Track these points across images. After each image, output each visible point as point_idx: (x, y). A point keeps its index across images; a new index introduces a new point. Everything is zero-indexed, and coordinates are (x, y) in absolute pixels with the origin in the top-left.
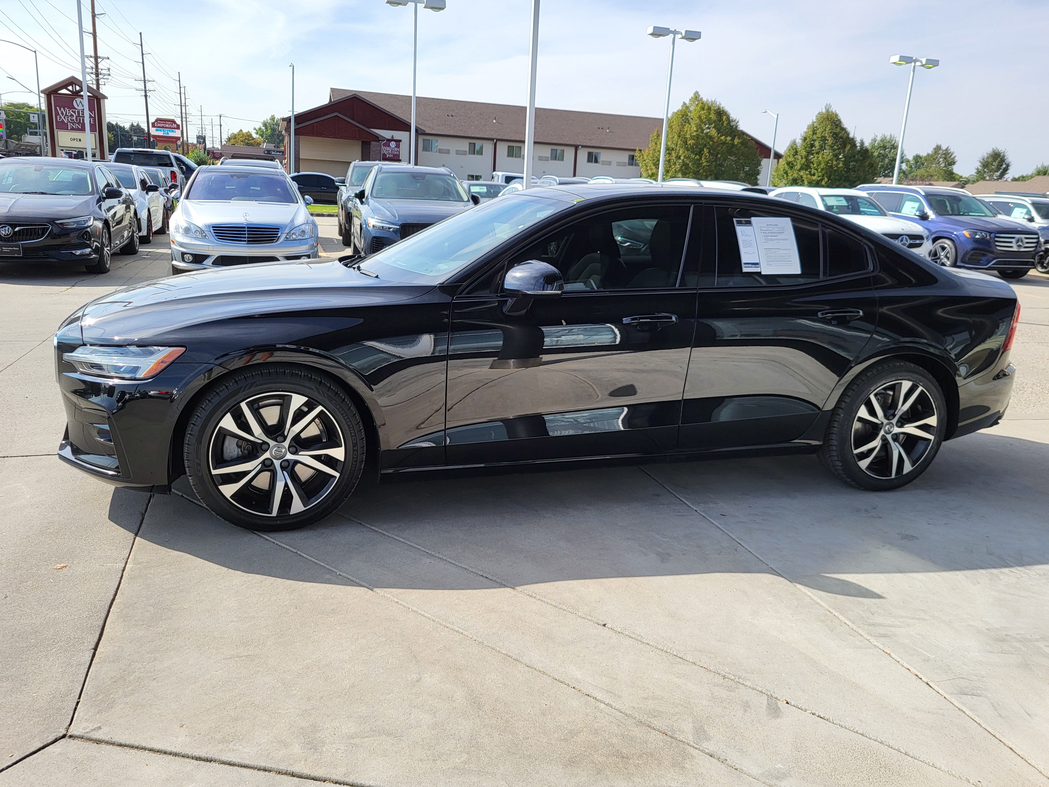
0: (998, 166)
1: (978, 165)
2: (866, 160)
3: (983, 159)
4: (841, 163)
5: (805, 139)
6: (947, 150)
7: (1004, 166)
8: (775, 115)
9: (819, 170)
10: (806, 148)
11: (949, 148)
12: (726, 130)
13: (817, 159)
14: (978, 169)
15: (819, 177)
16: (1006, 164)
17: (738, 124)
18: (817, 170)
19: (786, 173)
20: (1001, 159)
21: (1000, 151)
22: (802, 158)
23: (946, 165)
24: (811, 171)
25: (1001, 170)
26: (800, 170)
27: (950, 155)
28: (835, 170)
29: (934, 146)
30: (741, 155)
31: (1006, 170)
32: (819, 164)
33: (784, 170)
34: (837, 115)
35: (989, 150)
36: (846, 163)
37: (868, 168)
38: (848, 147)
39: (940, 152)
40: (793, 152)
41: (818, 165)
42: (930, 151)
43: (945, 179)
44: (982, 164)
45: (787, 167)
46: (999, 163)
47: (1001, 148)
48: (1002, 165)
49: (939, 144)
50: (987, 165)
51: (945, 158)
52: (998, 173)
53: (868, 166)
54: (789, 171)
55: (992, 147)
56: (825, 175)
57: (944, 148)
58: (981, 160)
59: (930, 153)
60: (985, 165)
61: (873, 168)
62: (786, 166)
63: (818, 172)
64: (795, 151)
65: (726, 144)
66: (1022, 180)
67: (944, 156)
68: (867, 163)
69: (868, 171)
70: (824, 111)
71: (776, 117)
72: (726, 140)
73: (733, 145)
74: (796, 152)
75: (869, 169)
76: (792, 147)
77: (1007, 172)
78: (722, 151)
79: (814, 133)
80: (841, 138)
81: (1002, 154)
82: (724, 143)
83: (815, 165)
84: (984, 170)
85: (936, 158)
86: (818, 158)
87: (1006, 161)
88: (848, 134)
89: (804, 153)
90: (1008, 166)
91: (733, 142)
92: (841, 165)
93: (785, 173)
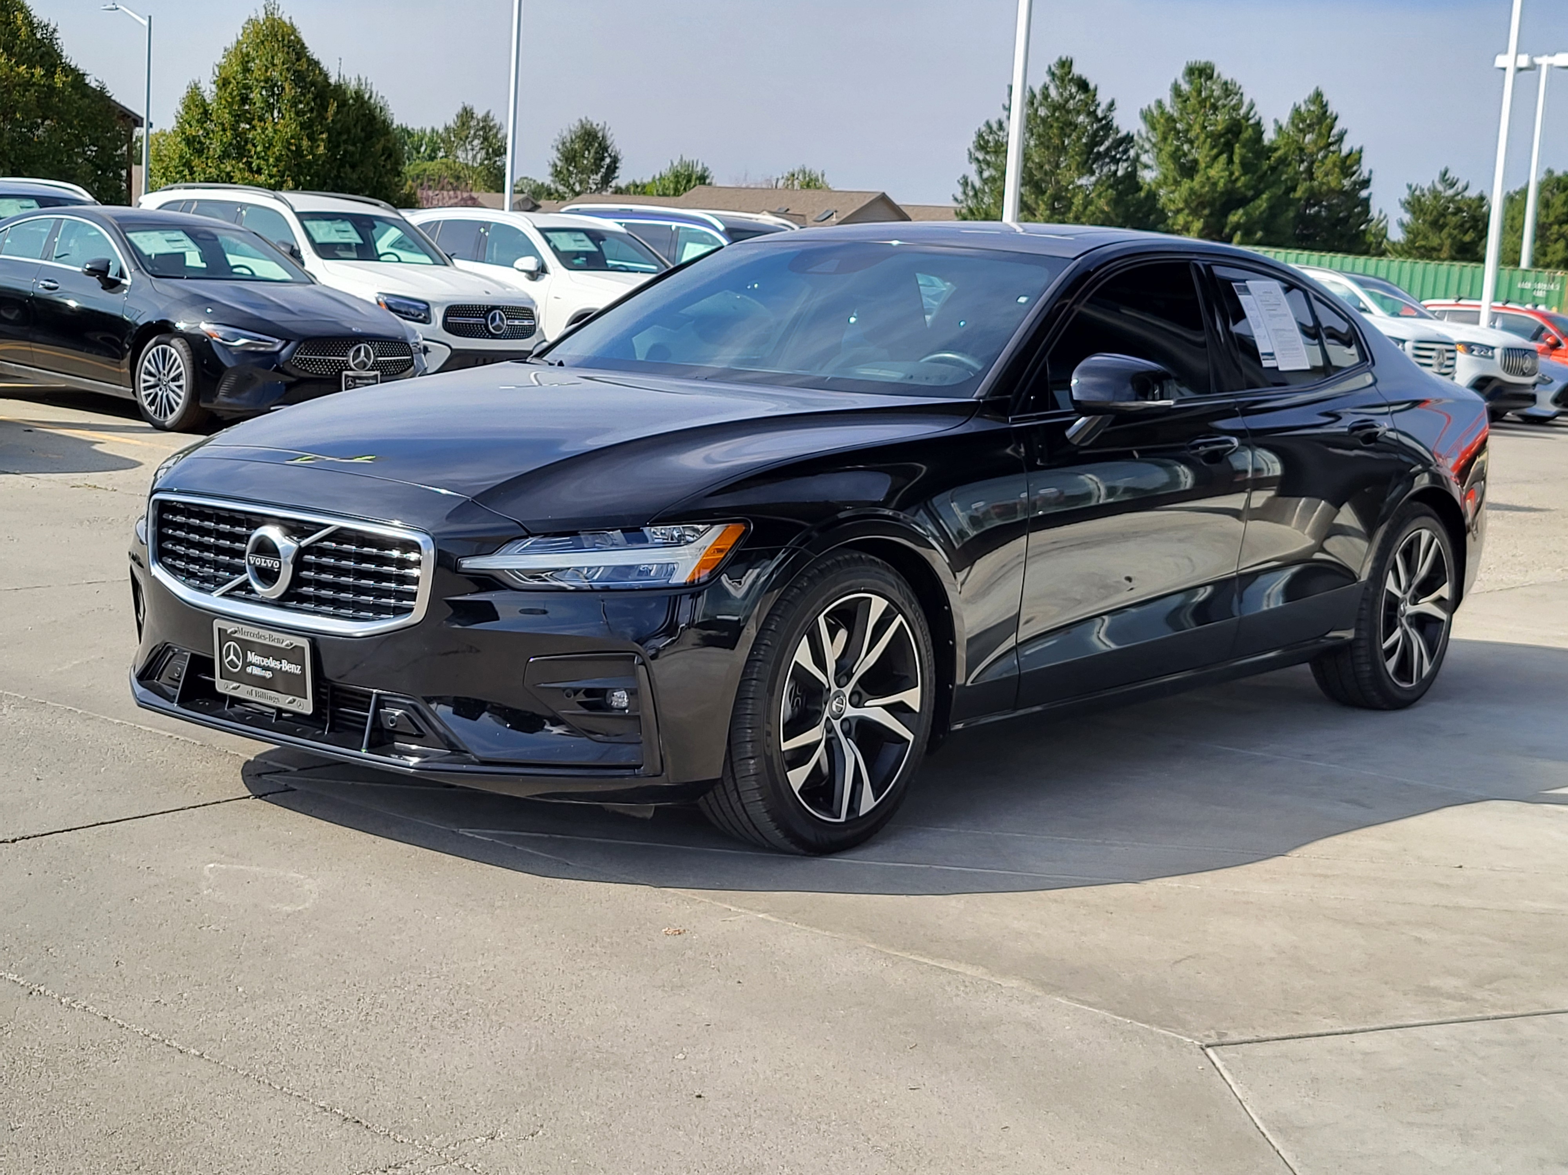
0: (595, 160)
1: (554, 156)
2: (374, 139)
3: (564, 144)
4: (322, 144)
5: (224, 83)
6: (486, 118)
7: (608, 160)
8: (144, 18)
9: (271, 160)
10: (231, 104)
11: (491, 115)
12: (27, 48)
13: (263, 133)
14: (555, 165)
15: (271, 176)
16: (610, 155)
17: (57, 35)
18: (267, 160)
19: (188, 165)
20: (600, 144)
21: (594, 126)
22: (224, 130)
23: (487, 153)
24: (251, 163)
25: (603, 170)
26: (221, 159)
27: (495, 130)
28: (309, 163)
29: (459, 109)
30: (76, 117)
31: (612, 169)
32: (269, 146)
33: (181, 157)
34: (293, 30)
35: (575, 125)
36: (333, 145)
37: (383, 158)
38: (333, 108)
39: (472, 124)
40: (197, 113)
41: (266, 149)
42: (451, 120)
43: (491, 188)
44: (563, 156)
45: (187, 152)
46: (596, 153)
47: (597, 121)
48: (603, 159)
49: (468, 103)
50: (574, 157)
51: (486, 139)
52: (598, 177)
53: (383, 154)
54: (196, 162)
55: (577, 118)
56: (287, 173)
57: (479, 113)
58: (560, 147)
59: (451, 123)
60: (570, 157)
61: (393, 159)
62: (183, 145)
63: (268, 166)
64: (201, 110)
65: (34, 84)
66: (635, 193)
67: (481, 133)
68: (379, 147)
69: (384, 166)
70: (262, 16)
71: (146, 23)
72: (33, 75)
73: (52, 89)
74: (206, 114)
75: (385, 160)
76: (194, 101)
77: (616, 175)
78: (26, 103)
79: (246, 70)
80: (313, 84)
81: (600, 135)
82: (27, 85)
83: (259, 149)
84: (568, 170)
85: (467, 137)
86: (264, 129)
87: (610, 150)
88: (326, 77)
89: (227, 117)
90: (615, 160)
91: (49, 81)
92: (321, 150)
93: (184, 165)
